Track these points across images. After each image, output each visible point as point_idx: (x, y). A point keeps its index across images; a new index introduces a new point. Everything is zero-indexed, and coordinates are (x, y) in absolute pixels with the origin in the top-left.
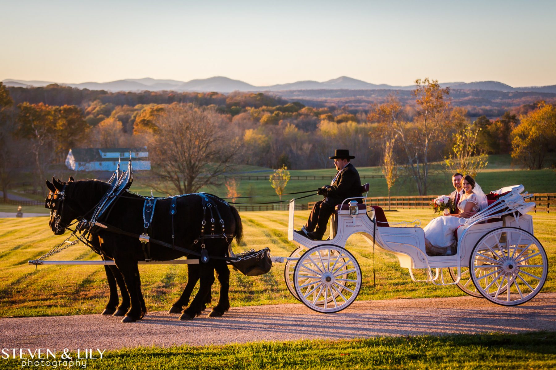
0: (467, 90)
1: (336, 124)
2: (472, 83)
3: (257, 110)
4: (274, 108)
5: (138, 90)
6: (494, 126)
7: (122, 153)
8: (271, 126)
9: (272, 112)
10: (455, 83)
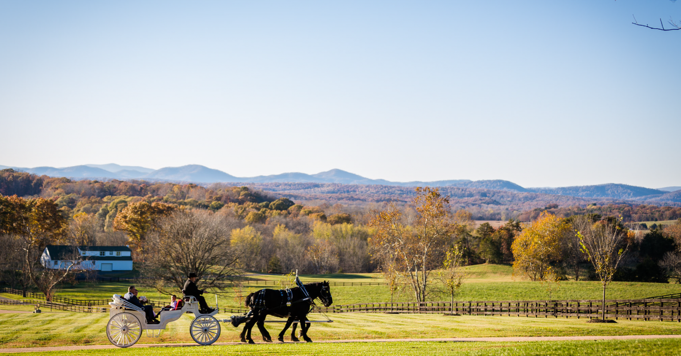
0: (472, 190)
1: (329, 225)
2: (479, 182)
3: (241, 206)
4: (260, 204)
5: (105, 179)
6: (497, 233)
7: (102, 252)
8: (258, 225)
9: (258, 209)
10: (460, 181)
